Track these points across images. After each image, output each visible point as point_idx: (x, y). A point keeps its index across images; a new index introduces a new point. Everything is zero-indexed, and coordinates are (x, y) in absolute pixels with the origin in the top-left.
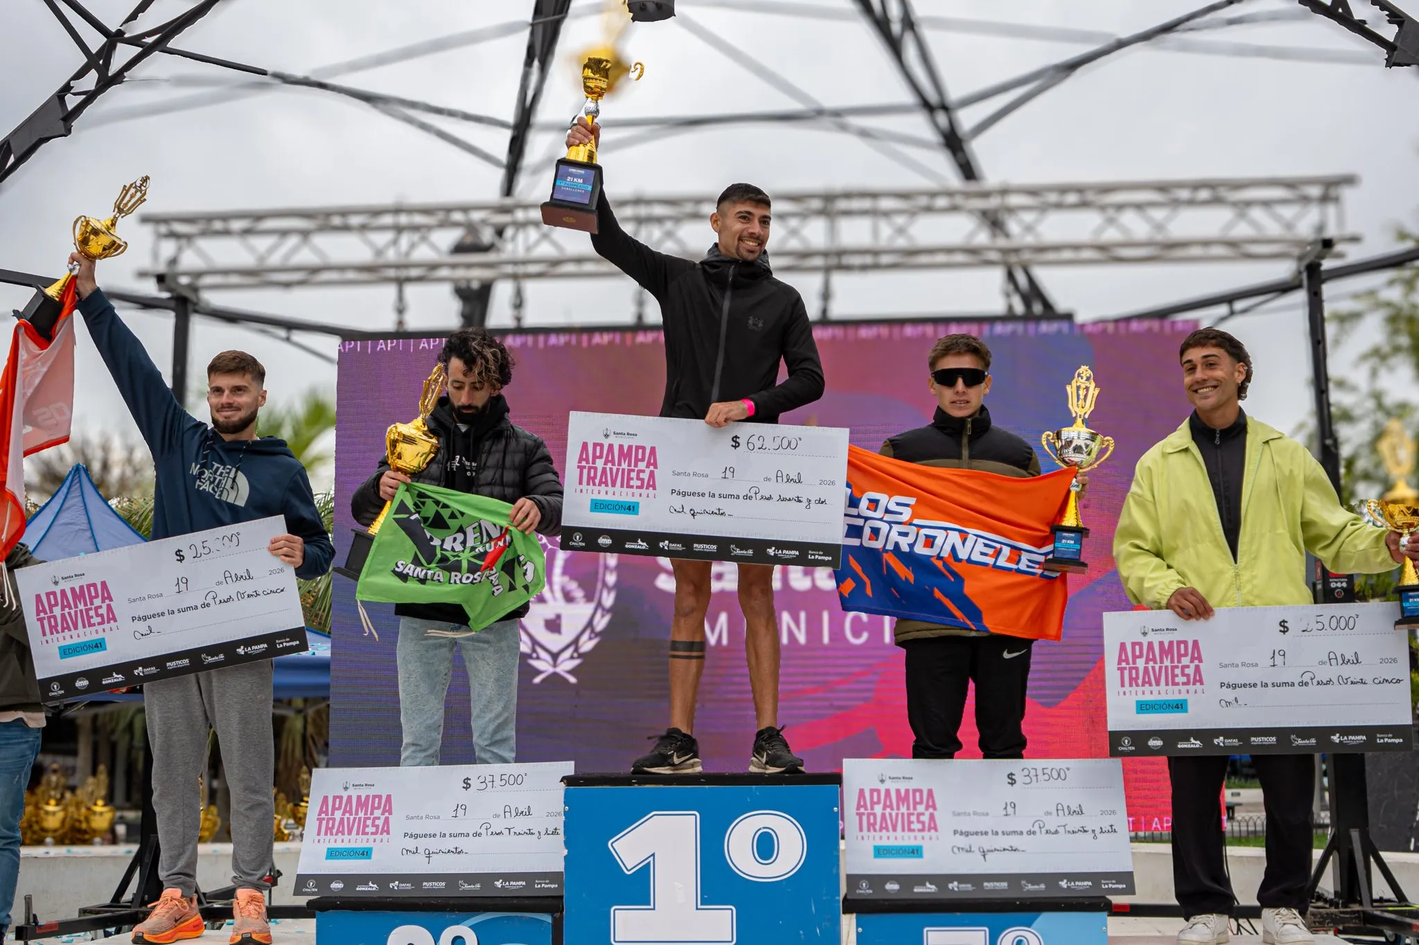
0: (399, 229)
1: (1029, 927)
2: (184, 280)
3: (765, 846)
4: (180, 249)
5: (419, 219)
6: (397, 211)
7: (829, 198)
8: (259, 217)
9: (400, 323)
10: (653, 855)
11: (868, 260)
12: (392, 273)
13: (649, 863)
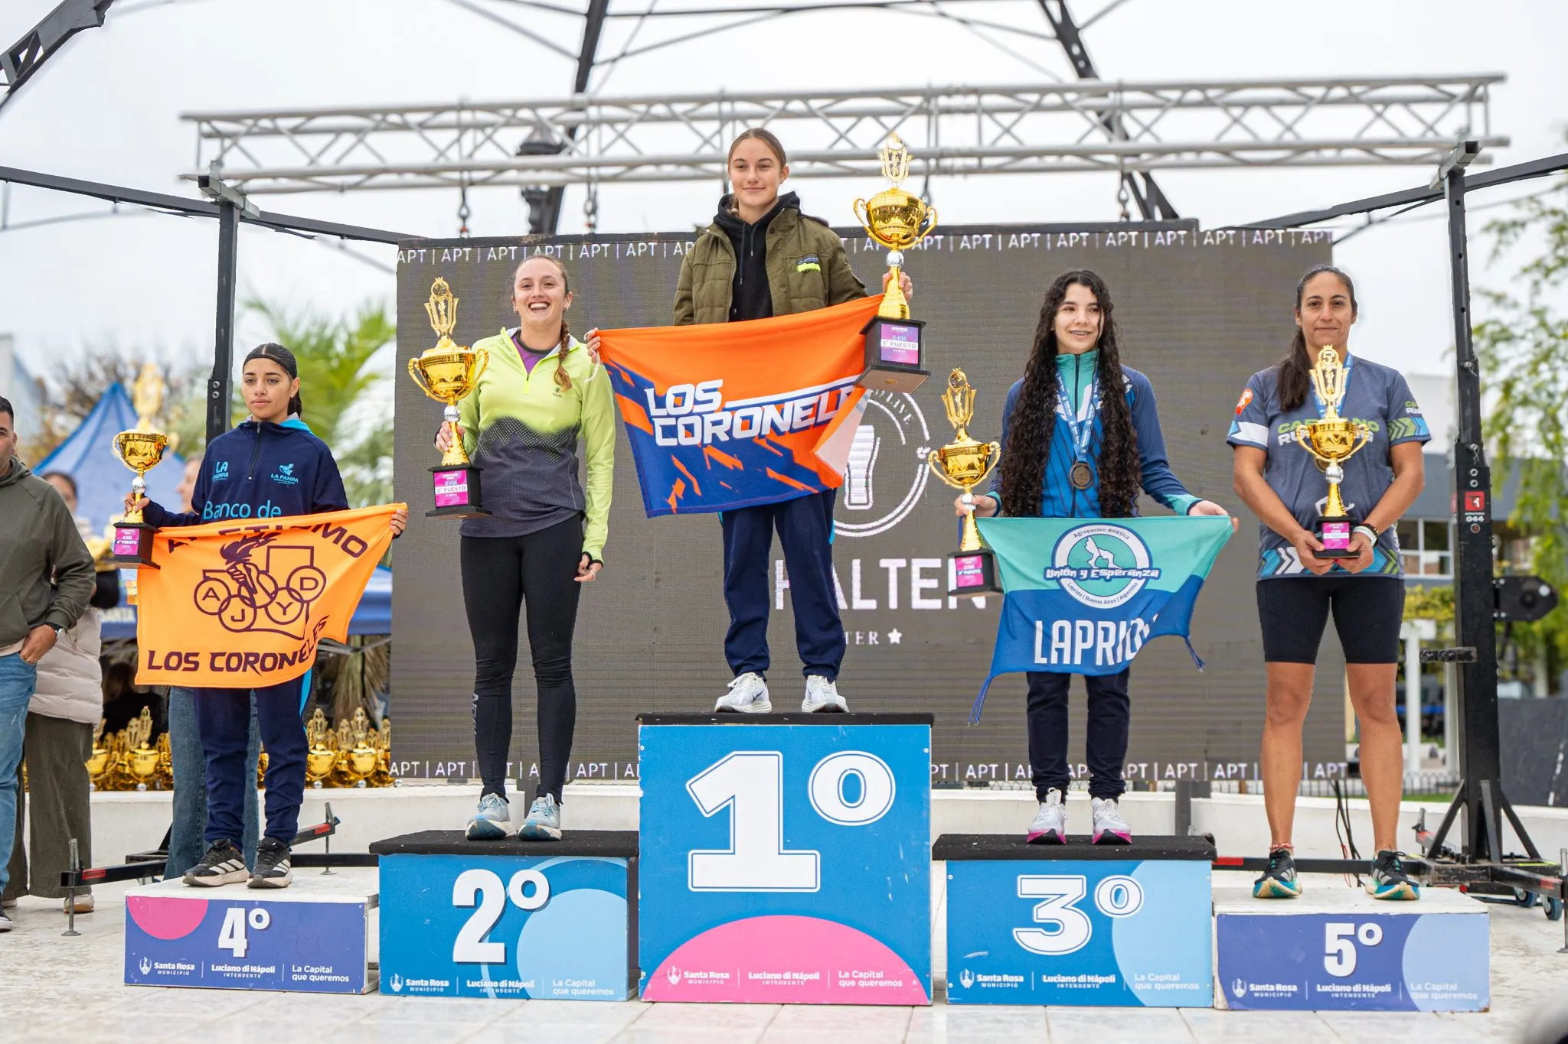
0: (463, 128)
1: (1129, 875)
2: (229, 183)
3: (852, 788)
4: (224, 151)
5: (483, 117)
6: (461, 107)
7: (929, 94)
8: (311, 115)
9: (464, 230)
10: (733, 797)
11: (972, 162)
12: (455, 175)
13: (728, 806)
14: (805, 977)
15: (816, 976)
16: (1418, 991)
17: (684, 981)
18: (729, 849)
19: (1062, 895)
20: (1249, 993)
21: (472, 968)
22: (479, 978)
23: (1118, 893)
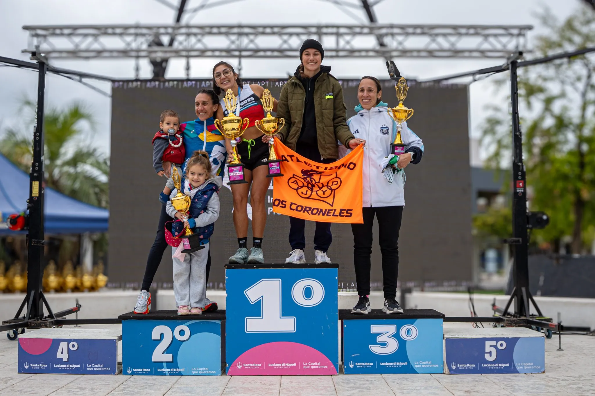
0: (136, 35)
1: (412, 324)
3: (308, 293)
4: (40, 42)
5: (145, 31)
6: (137, 27)
7: (319, 27)
8: (76, 28)
10: (262, 296)
11: (334, 54)
12: (133, 54)
13: (261, 300)
14: (290, 365)
15: (295, 365)
16: (519, 366)
17: (243, 367)
18: (261, 316)
19: (387, 332)
20: (457, 368)
21: (160, 364)
22: (162, 368)
23: (408, 331)
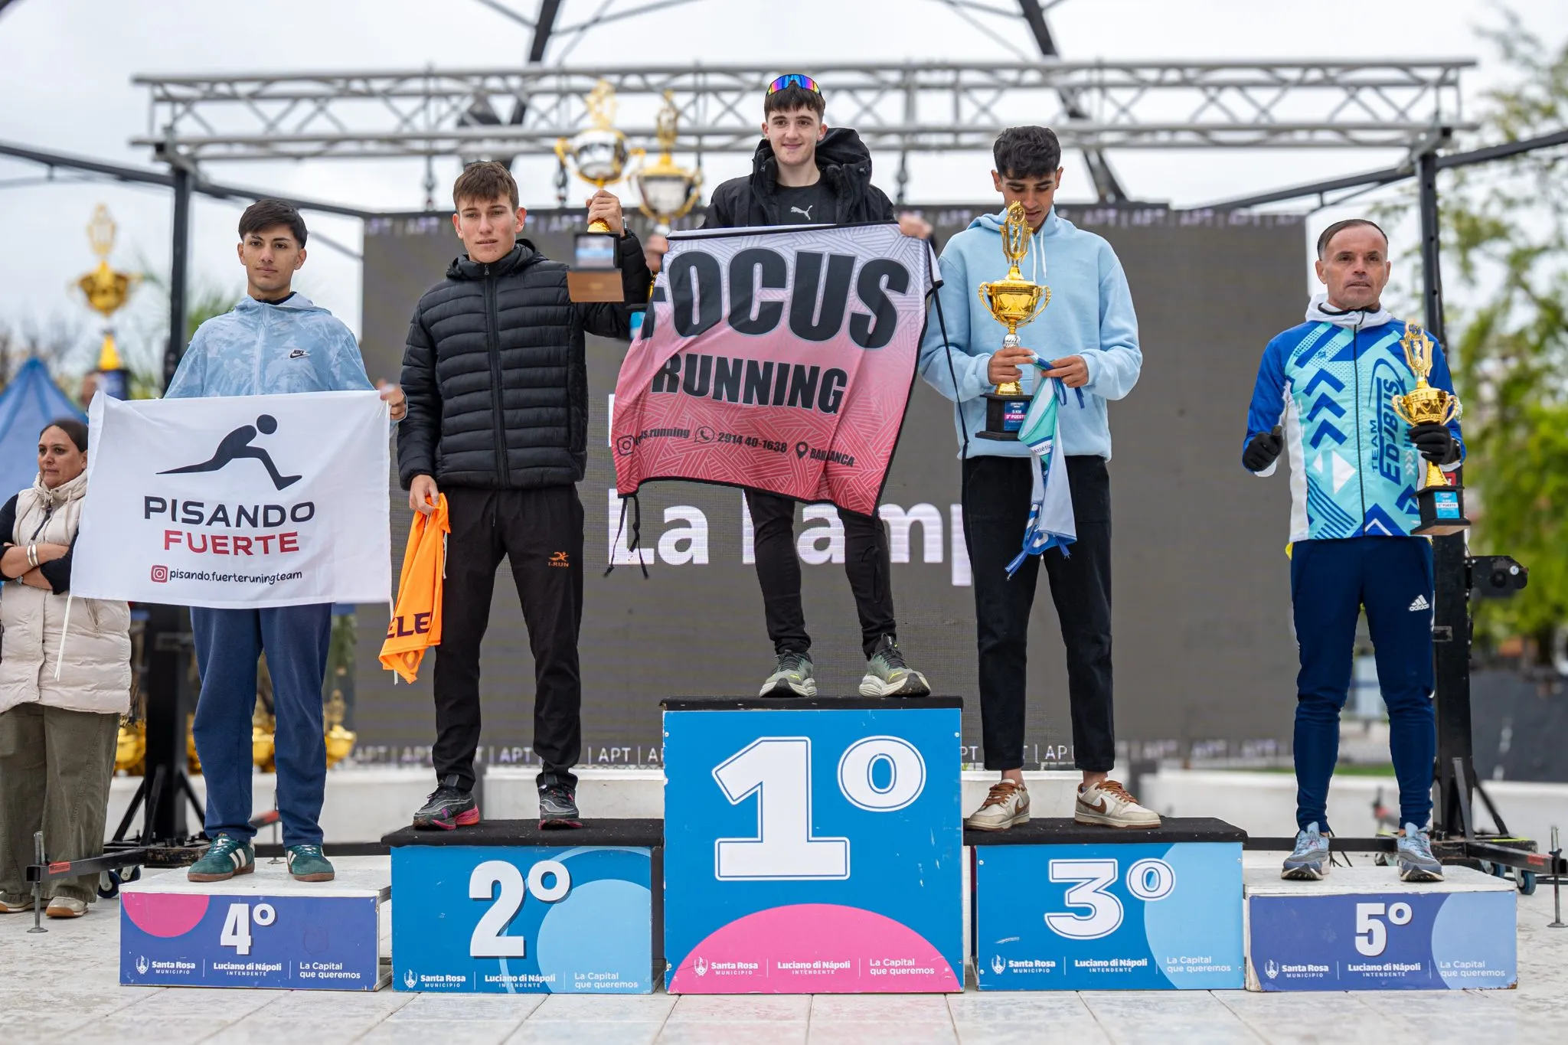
0: (428, 95)
1: (1160, 858)
2: (183, 150)
3: (882, 773)
4: (177, 115)
5: (449, 84)
6: (427, 75)
7: (906, 69)
8: (269, 80)
9: (429, 201)
10: (761, 784)
11: (949, 139)
12: (420, 145)
13: (756, 792)
14: (835, 966)
15: (847, 965)
16: (1446, 970)
17: (710, 972)
18: (756, 836)
19: (1094, 879)
20: (1281, 974)
21: (490, 963)
22: (498, 972)
23: (1150, 875)
